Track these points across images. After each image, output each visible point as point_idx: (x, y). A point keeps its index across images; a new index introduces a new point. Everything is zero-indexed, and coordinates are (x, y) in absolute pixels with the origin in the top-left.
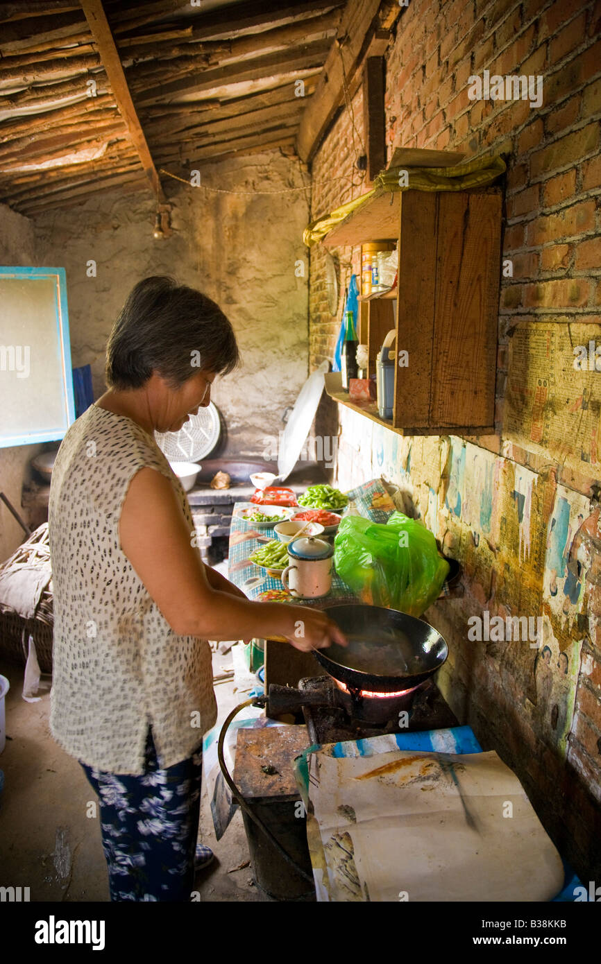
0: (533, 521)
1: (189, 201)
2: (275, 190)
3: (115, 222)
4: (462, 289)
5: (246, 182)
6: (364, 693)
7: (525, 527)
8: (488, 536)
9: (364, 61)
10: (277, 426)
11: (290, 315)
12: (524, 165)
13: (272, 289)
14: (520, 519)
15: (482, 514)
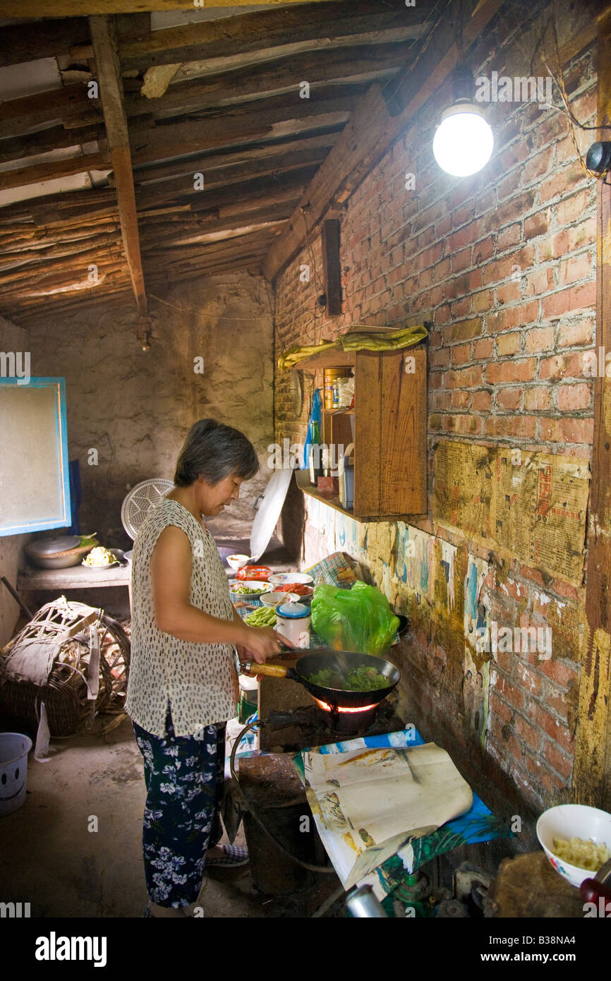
0: (455, 581)
1: (167, 313)
2: (244, 303)
3: (101, 332)
4: (401, 416)
5: (219, 298)
6: (341, 709)
7: (451, 586)
8: (426, 595)
9: (322, 222)
10: (247, 512)
11: (257, 413)
12: (439, 332)
13: (241, 390)
14: (448, 580)
15: (422, 579)
